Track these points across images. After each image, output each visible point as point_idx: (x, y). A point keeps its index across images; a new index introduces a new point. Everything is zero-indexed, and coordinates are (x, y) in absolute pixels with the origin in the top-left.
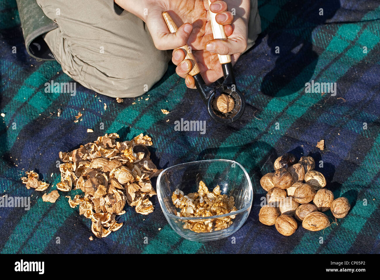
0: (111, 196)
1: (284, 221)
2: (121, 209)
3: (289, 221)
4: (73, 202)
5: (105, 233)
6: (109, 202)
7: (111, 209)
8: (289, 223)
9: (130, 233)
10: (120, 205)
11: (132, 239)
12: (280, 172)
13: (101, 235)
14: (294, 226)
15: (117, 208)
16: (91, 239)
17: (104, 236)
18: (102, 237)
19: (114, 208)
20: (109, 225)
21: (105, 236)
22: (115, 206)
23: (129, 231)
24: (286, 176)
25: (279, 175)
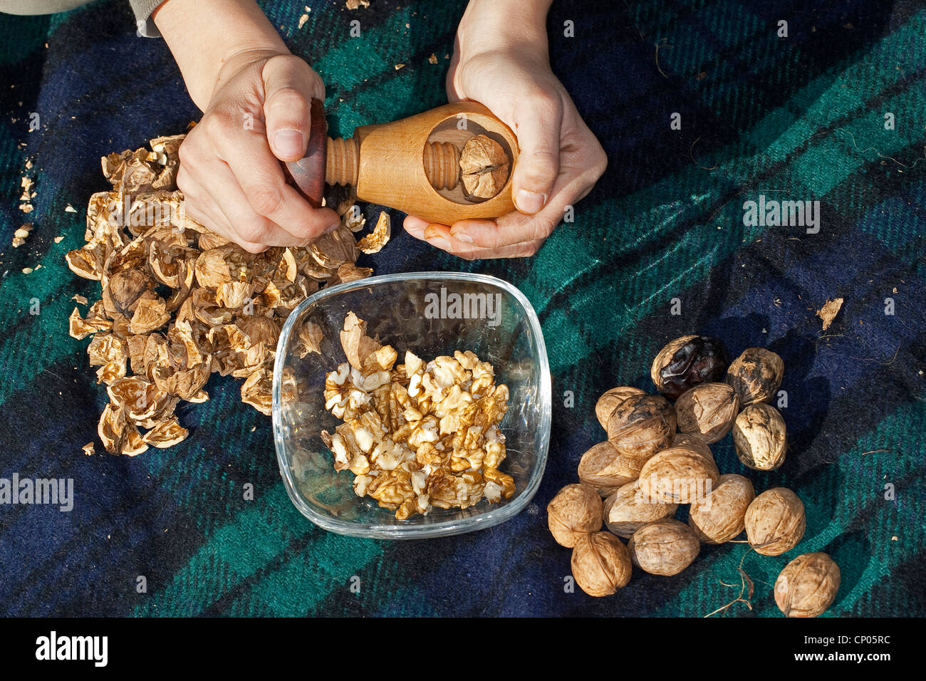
0: (175, 347)
1: (593, 550)
2: (190, 391)
3: (606, 556)
4: (80, 324)
5: (135, 443)
6: (168, 361)
7: (163, 384)
8: (604, 560)
9: (197, 467)
10: (189, 379)
11: (194, 489)
12: (633, 409)
13: (120, 447)
14: (613, 573)
15: (180, 387)
16: (89, 450)
17: (129, 452)
18: (124, 453)
19: (171, 383)
20: (150, 424)
21: (132, 453)
22: (175, 381)
23: (197, 461)
24: (644, 428)
25: (625, 416)
